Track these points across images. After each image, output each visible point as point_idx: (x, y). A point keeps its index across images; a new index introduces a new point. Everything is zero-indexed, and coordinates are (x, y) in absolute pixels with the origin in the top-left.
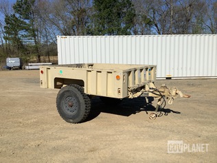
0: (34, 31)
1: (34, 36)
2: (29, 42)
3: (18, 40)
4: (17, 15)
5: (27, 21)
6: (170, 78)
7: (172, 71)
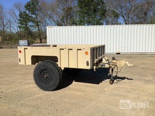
0: (37, 22)
1: (38, 26)
2: (34, 30)
3: (28, 29)
4: (27, 12)
5: (34, 16)
6: (119, 53)
7: (120, 48)
